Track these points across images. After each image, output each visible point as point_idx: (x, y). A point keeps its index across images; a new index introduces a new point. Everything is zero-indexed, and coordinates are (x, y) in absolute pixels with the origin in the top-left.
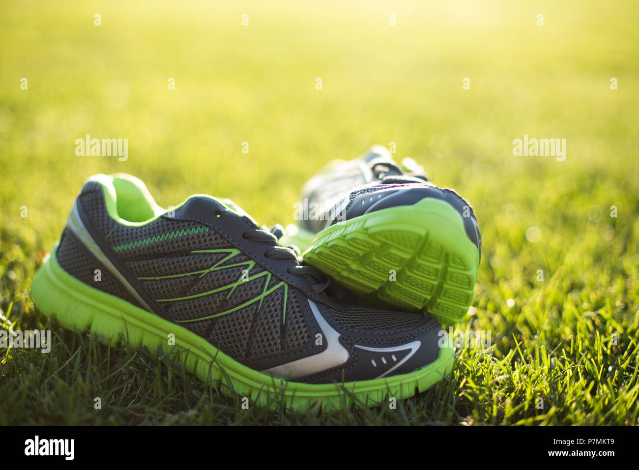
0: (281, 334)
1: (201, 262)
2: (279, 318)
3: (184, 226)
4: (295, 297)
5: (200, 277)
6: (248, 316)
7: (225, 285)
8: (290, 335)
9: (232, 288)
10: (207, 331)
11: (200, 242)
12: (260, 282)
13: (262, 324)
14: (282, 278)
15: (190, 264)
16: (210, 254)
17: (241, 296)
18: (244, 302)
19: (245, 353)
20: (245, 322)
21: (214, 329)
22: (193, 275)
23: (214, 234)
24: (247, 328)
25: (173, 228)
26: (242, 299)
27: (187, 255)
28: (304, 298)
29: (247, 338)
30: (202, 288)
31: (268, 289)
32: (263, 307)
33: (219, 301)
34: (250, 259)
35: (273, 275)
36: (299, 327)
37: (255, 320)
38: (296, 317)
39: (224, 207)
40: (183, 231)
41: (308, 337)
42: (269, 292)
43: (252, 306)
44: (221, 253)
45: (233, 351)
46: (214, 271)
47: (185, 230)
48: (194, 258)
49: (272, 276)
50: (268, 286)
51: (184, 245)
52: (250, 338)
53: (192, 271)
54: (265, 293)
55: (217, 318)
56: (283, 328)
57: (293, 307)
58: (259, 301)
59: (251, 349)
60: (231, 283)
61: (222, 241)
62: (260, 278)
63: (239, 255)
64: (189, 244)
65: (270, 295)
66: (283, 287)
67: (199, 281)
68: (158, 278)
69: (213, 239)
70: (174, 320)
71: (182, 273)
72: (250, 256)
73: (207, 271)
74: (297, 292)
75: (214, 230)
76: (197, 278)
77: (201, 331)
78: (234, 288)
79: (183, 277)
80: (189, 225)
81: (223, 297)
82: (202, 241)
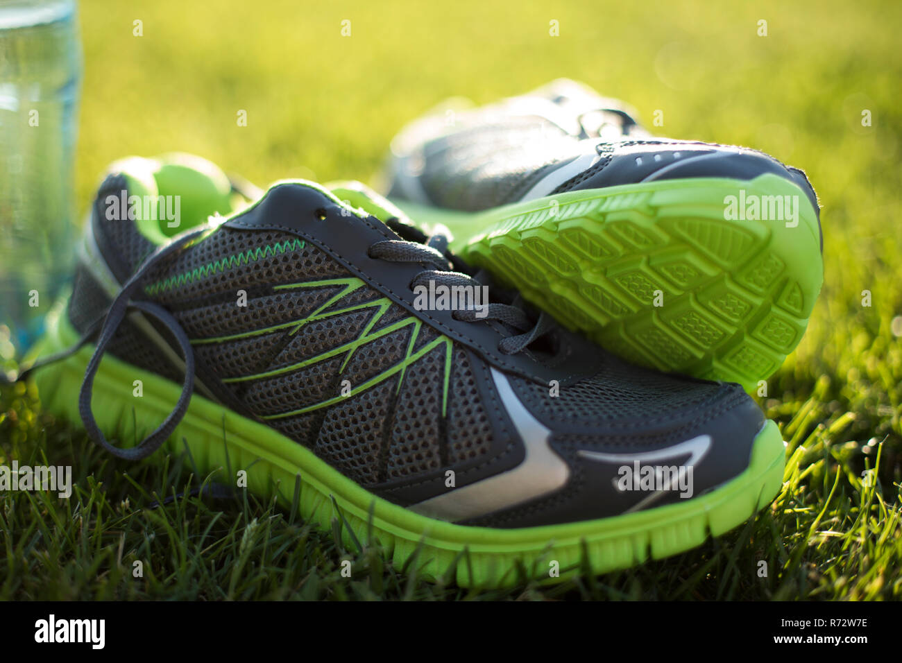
0: (440, 436)
1: (291, 305)
2: (436, 404)
3: (260, 241)
4: (465, 364)
5: (291, 334)
6: (379, 403)
7: (336, 346)
8: (455, 437)
9: (347, 352)
10: (309, 434)
11: (288, 269)
12: (400, 338)
13: (404, 418)
14: (441, 329)
15: (272, 311)
16: (308, 289)
17: (365, 366)
18: (369, 377)
19: (377, 473)
20: (373, 415)
21: (321, 429)
22: (279, 331)
23: (315, 252)
24: (376, 425)
25: (242, 246)
26: (367, 371)
27: (267, 293)
28: (484, 365)
29: (379, 445)
30: (296, 355)
31: (415, 351)
32: (405, 386)
33: (326, 378)
34: (382, 296)
35: (424, 324)
36: (472, 422)
37: (391, 411)
38: (466, 403)
39: (333, 201)
40: (258, 250)
41: (490, 439)
42: (417, 356)
43: (386, 384)
44: (329, 287)
45: (357, 471)
46: (316, 321)
47: (263, 248)
48: (279, 299)
49: (422, 326)
50: (416, 345)
51: (260, 276)
52: (384, 444)
53: (277, 322)
54: (410, 359)
55: (325, 410)
56: (443, 423)
57: (461, 384)
58: (398, 374)
59: (387, 465)
60: (346, 342)
61: (329, 264)
62: (400, 329)
63: (362, 288)
64: (269, 273)
65: (419, 361)
66: (443, 345)
67: (290, 341)
68: (219, 340)
69: (313, 261)
70: (255, 414)
71: (259, 327)
72: (380, 289)
73: (303, 321)
74: (470, 354)
75: (314, 245)
76: (286, 337)
77: (300, 435)
78: (351, 353)
79: (261, 335)
80: (269, 238)
81: (333, 369)
82: (293, 266)
